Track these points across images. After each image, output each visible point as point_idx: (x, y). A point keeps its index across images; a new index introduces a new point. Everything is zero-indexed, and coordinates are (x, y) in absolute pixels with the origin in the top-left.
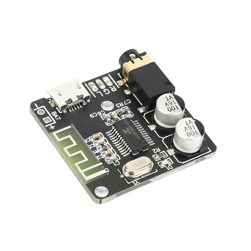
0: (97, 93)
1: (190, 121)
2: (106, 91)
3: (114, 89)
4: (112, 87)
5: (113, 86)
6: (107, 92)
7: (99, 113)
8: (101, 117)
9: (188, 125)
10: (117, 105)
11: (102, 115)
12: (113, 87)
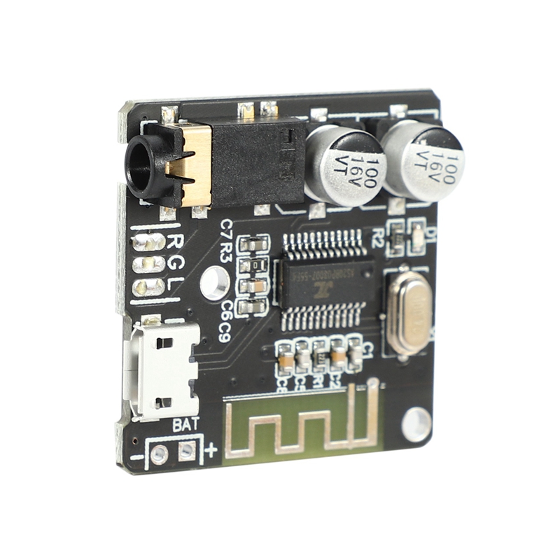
0: (169, 289)
2: (175, 264)
3: (179, 240)
4: (169, 241)
6: (178, 261)
7: (225, 316)
8: (237, 316)
9: (428, 166)
11: (232, 311)
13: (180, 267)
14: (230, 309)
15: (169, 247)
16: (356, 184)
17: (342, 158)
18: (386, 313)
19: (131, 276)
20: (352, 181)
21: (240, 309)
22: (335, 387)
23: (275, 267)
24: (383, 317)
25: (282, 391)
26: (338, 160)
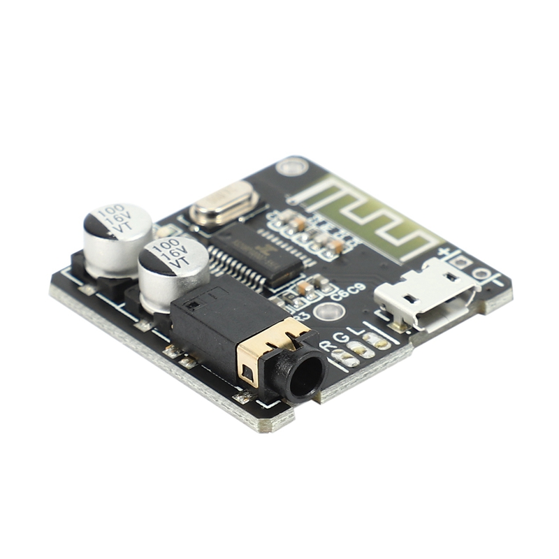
0: (364, 331)
1: (121, 231)
2: (343, 338)
3: (323, 345)
4: (331, 349)
5: (328, 351)
6: (339, 337)
7: (345, 295)
8: (337, 289)
9: (123, 222)
10: (306, 317)
11: (337, 293)
12: (328, 348)
13: (342, 334)
14: (336, 295)
15: (335, 347)
16: (184, 249)
17: (175, 265)
18: (237, 220)
19: (380, 354)
20: (185, 251)
21: (331, 290)
22: (320, 218)
23: (278, 290)
24: (241, 220)
25: (357, 241)
26: (179, 267)
